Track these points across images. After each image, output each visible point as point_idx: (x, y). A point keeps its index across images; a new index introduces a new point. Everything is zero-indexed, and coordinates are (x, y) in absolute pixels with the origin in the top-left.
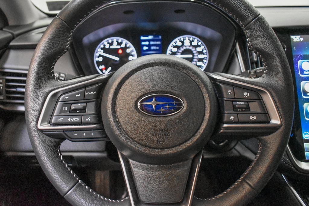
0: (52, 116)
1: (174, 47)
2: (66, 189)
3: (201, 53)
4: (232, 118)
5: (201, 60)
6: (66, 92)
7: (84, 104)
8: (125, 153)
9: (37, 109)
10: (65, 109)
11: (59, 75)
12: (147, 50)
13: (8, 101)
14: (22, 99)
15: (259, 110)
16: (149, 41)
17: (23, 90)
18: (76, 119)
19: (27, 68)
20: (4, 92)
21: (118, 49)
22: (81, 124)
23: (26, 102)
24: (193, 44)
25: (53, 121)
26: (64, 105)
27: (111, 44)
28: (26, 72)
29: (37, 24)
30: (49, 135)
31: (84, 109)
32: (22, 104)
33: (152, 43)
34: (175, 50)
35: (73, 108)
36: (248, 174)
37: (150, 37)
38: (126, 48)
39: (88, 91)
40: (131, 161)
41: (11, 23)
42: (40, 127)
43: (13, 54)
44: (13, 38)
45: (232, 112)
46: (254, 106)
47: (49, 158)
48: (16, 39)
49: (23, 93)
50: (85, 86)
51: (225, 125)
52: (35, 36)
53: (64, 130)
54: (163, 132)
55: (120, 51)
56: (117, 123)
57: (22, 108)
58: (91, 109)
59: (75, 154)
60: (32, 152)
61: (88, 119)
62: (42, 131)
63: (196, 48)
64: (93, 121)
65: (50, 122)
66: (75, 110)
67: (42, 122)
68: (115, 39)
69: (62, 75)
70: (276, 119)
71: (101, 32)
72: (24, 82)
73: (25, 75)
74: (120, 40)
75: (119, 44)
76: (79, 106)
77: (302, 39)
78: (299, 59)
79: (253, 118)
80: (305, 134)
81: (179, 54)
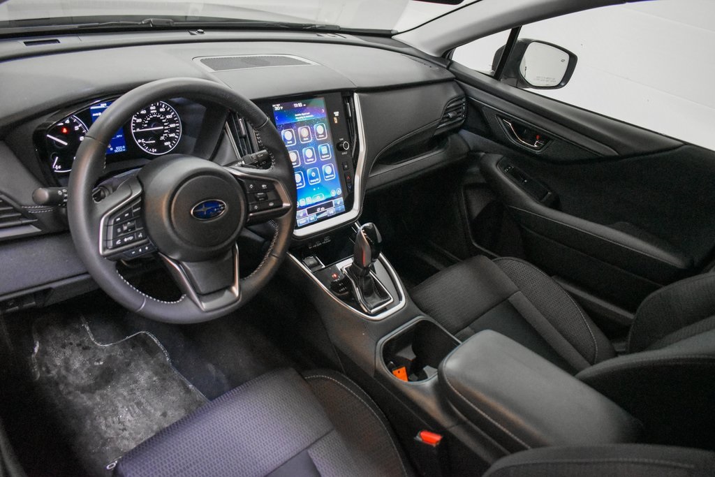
0: (107, 240)
1: (138, 117)
3: (171, 121)
4: (256, 207)
5: (172, 130)
8: (176, 257)
10: (119, 230)
15: (274, 198)
16: (102, 110)
18: (131, 238)
21: (62, 127)
22: (136, 241)
24: (161, 110)
25: (112, 244)
30: (111, 259)
34: (139, 120)
36: (272, 250)
37: (103, 106)
38: (73, 124)
39: (134, 209)
42: (102, 253)
45: (255, 202)
46: (271, 195)
50: (128, 205)
51: (251, 214)
55: (65, 130)
61: (140, 235)
62: (104, 256)
63: (165, 116)
65: (107, 247)
66: (127, 231)
70: (287, 202)
77: (282, 108)
78: (282, 129)
79: (271, 204)
81: (146, 125)
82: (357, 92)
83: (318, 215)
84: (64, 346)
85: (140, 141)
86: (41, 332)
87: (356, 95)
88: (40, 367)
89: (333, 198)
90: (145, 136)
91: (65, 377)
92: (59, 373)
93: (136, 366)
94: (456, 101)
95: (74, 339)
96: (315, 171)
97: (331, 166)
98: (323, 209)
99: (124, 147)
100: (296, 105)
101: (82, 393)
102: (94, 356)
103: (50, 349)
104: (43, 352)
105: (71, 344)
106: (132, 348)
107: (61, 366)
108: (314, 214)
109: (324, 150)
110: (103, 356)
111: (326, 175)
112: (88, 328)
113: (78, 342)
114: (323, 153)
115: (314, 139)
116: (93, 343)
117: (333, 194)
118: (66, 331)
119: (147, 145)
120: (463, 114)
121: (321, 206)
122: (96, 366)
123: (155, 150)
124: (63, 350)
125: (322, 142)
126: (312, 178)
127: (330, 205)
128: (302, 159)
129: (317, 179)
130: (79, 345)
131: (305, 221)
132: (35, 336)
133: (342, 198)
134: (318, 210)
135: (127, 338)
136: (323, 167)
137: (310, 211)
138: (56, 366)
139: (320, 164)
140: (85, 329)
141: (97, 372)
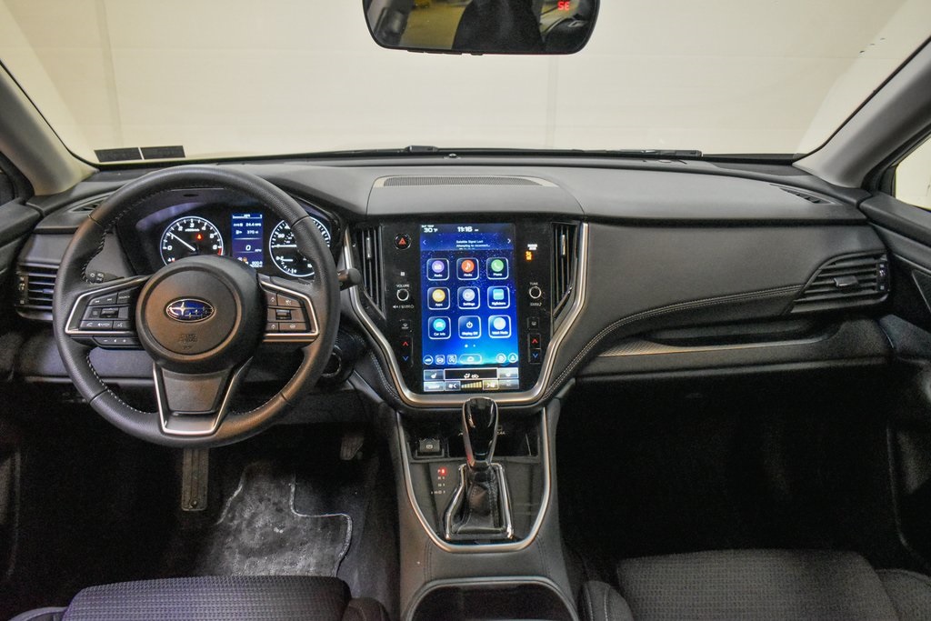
0: (81, 320)
1: (281, 232)
2: (93, 395)
4: (273, 326)
6: (97, 296)
7: (117, 309)
9: (65, 313)
10: (95, 313)
11: (96, 274)
12: (240, 236)
13: (31, 306)
14: (50, 304)
16: (244, 221)
17: (52, 292)
18: (107, 325)
19: (58, 261)
20: (26, 294)
21: (196, 233)
22: (113, 330)
23: (55, 308)
25: (82, 325)
26: (94, 309)
27: (187, 225)
28: (57, 267)
29: (76, 193)
30: (78, 341)
31: (116, 314)
32: (50, 311)
33: (248, 225)
34: (281, 236)
35: (104, 312)
37: (247, 216)
38: (209, 231)
39: (121, 295)
40: (164, 370)
41: (38, 192)
42: (67, 331)
43: (39, 241)
44: (40, 218)
45: (274, 320)
47: (76, 363)
48: (45, 219)
49: (50, 296)
50: (119, 290)
51: (269, 334)
52: (73, 214)
53: (94, 336)
54: (191, 337)
55: (199, 237)
56: (146, 327)
57: (50, 317)
58: (124, 313)
59: (121, 382)
60: (67, 377)
61: (120, 325)
62: (69, 335)
64: (125, 327)
65: (78, 327)
66: (105, 315)
67: (70, 326)
68: (192, 219)
69: (99, 275)
71: (173, 210)
72: (53, 280)
73: (55, 271)
74: (200, 219)
75: (198, 225)
76: (111, 310)
77: (436, 230)
78: (429, 257)
79: (293, 327)
80: (427, 358)
81: (288, 242)
82: (587, 221)
83: (463, 383)
84: (261, 500)
85: (278, 258)
86: (250, 477)
87: (585, 225)
88: (229, 512)
89: (499, 365)
90: (286, 253)
91: (240, 532)
92: (239, 525)
93: (309, 548)
94: (861, 258)
95: (275, 496)
96: (475, 321)
97: (506, 319)
98: (475, 377)
99: (261, 263)
100: (461, 229)
101: (239, 553)
102: (280, 522)
103: (248, 499)
104: (241, 499)
105: (269, 500)
106: (322, 529)
107: (245, 520)
108: (458, 381)
109: (498, 294)
110: (288, 524)
111: (493, 329)
112: (293, 490)
113: (276, 501)
114: (495, 298)
115: (484, 277)
116: (289, 507)
117: (501, 359)
118: (273, 485)
119: (286, 263)
120: (881, 283)
121: (472, 373)
122: (275, 533)
123: (295, 271)
124: (258, 503)
125: (498, 284)
126: (465, 329)
127: (492, 374)
128: (454, 301)
129: (476, 333)
130: (274, 504)
131: (438, 387)
132: (242, 480)
133: (517, 369)
134: (467, 377)
135: (327, 515)
136: (491, 318)
137: (451, 375)
138: (242, 516)
139: (485, 313)
140: (290, 489)
141: (270, 539)
